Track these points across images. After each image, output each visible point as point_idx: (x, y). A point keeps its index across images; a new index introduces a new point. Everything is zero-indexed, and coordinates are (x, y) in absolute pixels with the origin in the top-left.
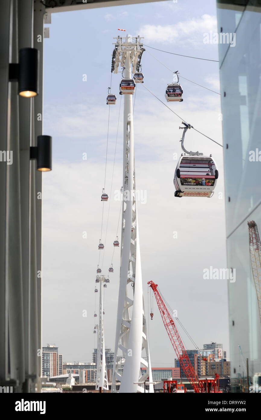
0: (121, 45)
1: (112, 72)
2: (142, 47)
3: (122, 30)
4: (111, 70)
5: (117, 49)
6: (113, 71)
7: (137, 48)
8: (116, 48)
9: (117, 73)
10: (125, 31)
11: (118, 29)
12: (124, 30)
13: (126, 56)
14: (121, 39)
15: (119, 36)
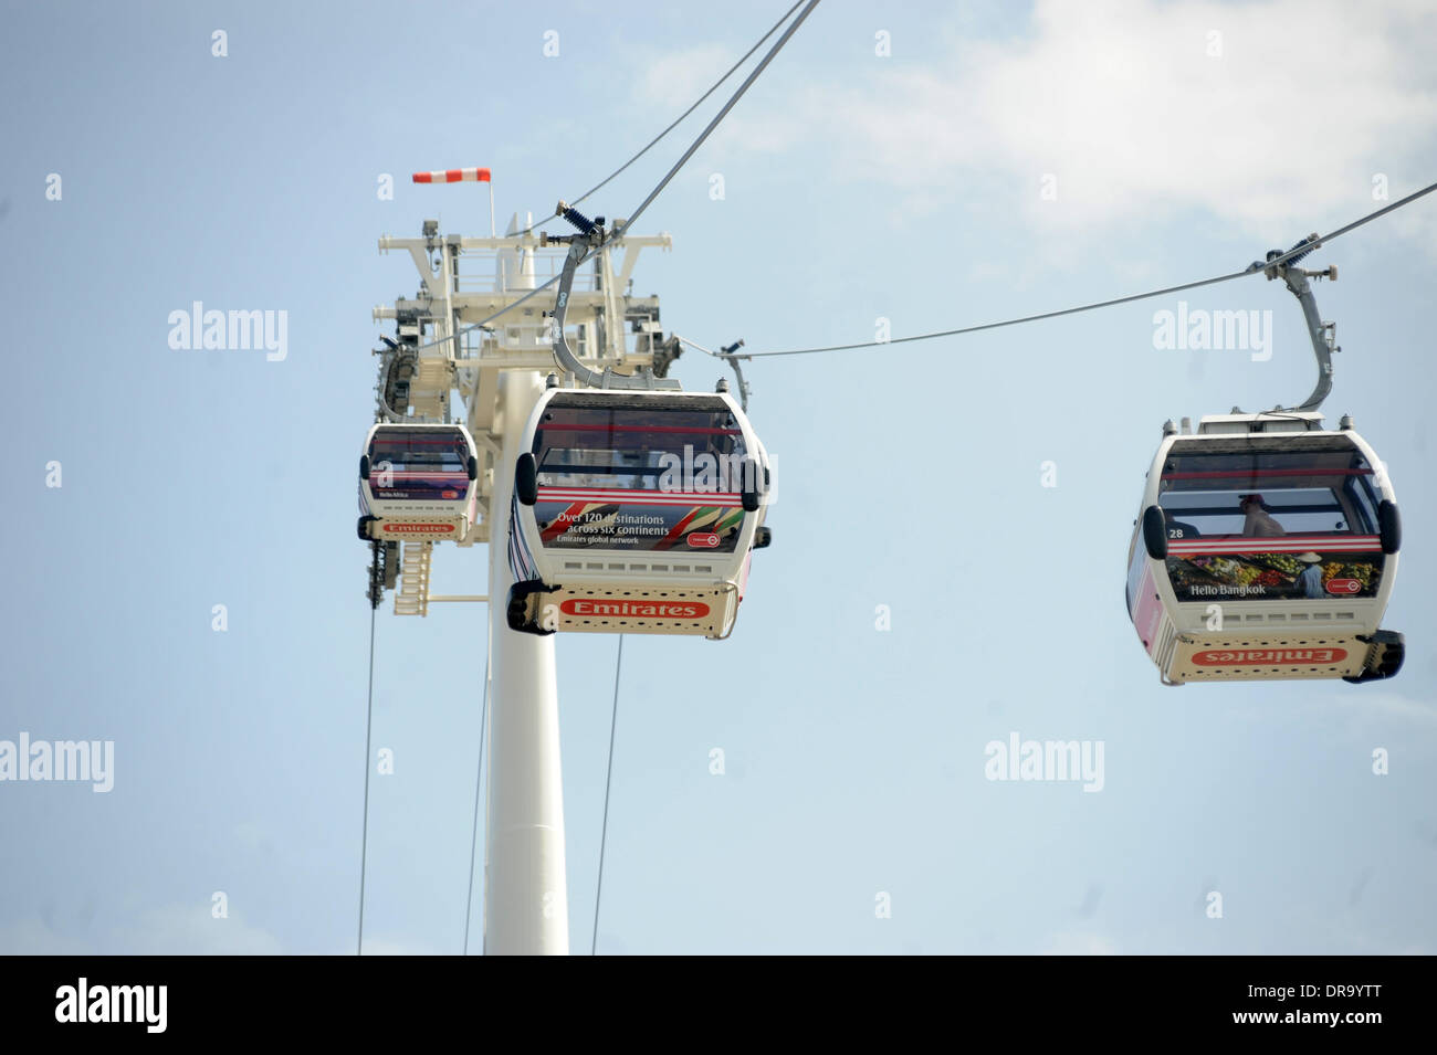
0: (456, 311)
1: (375, 598)
2: (650, 328)
3: (454, 177)
4: (366, 578)
5: (412, 340)
6: (388, 595)
7: (602, 337)
8: (407, 330)
9: (420, 606)
10: (483, 175)
11: (418, 179)
12: (470, 169)
13: (505, 421)
14: (454, 249)
15: (430, 229)
